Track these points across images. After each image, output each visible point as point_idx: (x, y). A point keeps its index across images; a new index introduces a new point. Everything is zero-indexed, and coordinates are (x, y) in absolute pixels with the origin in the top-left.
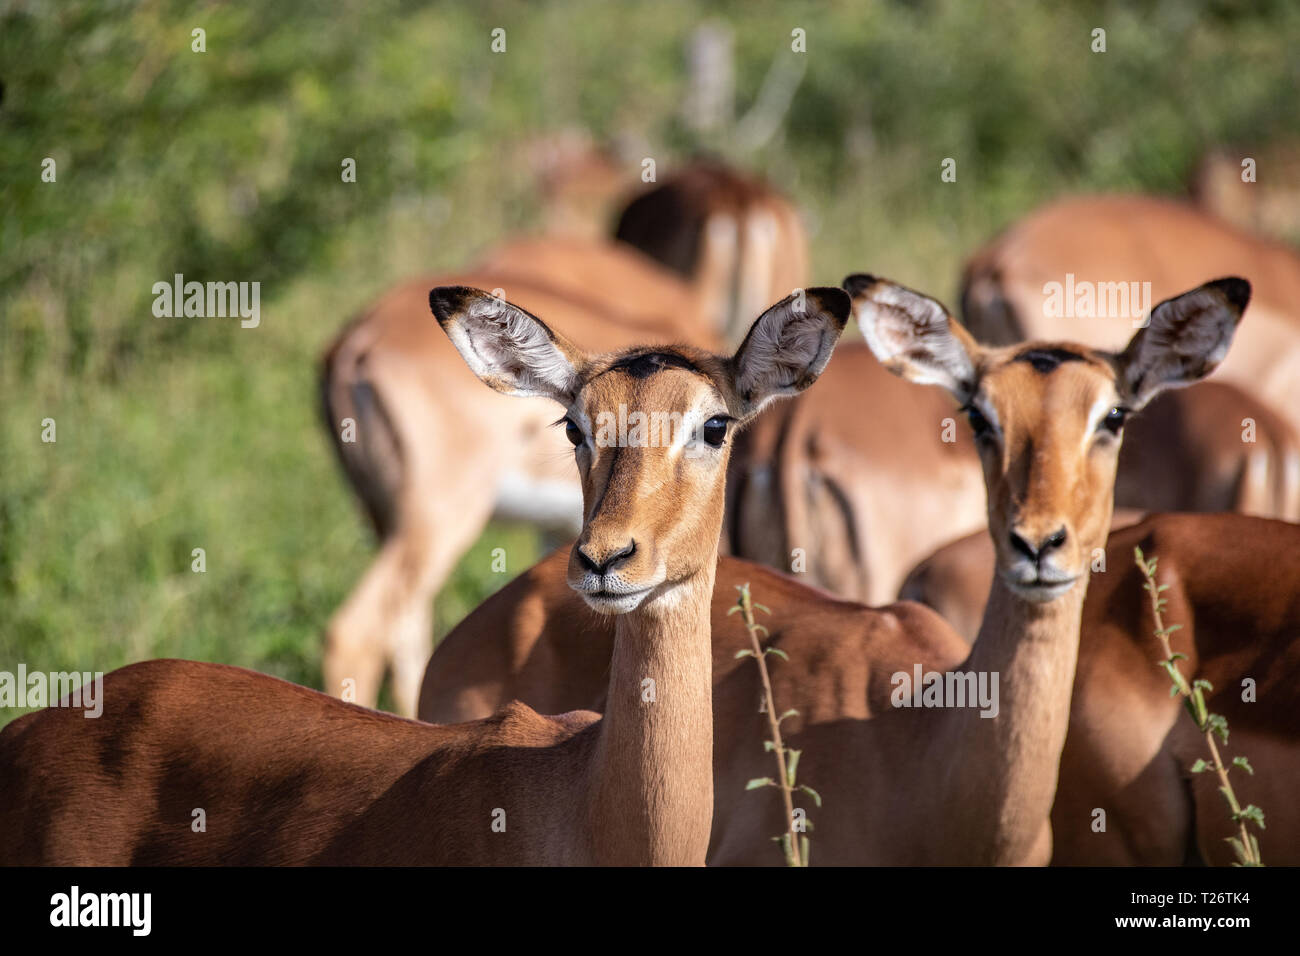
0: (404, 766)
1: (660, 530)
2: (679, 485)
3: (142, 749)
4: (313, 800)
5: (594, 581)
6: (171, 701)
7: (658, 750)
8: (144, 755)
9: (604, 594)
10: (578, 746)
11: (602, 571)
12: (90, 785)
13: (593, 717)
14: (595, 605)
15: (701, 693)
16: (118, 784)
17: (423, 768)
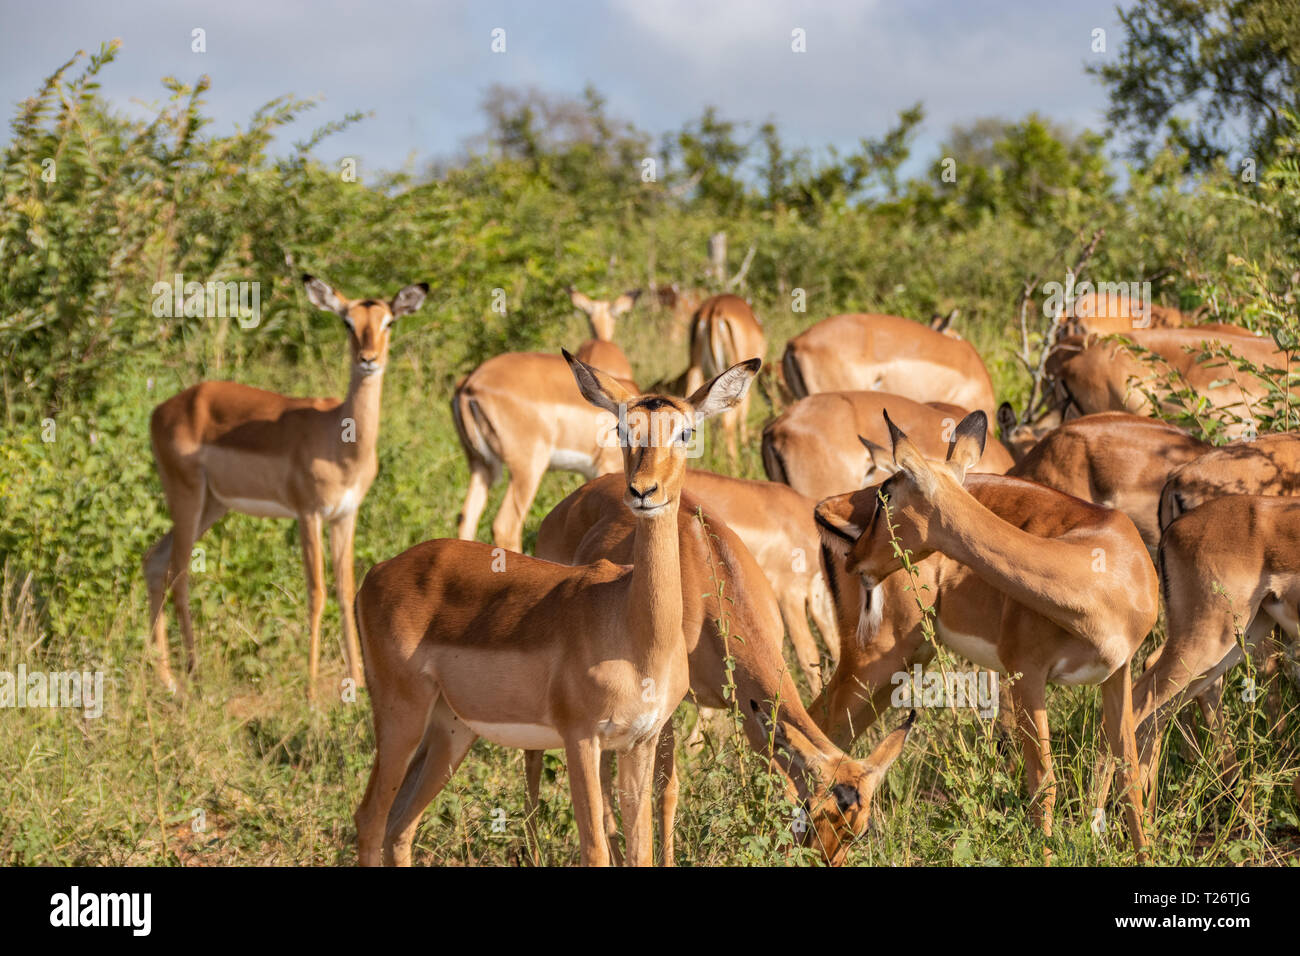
0: (552, 585)
1: (664, 479)
2: (672, 458)
3: (435, 578)
4: (512, 599)
5: (638, 502)
6: (447, 557)
7: (654, 581)
8: (436, 581)
9: (642, 508)
10: (624, 580)
11: (642, 497)
12: (411, 595)
13: (632, 566)
14: (636, 513)
15: (673, 555)
16: (424, 594)
17: (560, 587)
